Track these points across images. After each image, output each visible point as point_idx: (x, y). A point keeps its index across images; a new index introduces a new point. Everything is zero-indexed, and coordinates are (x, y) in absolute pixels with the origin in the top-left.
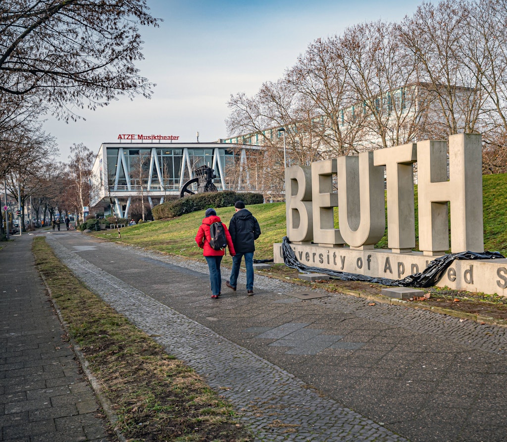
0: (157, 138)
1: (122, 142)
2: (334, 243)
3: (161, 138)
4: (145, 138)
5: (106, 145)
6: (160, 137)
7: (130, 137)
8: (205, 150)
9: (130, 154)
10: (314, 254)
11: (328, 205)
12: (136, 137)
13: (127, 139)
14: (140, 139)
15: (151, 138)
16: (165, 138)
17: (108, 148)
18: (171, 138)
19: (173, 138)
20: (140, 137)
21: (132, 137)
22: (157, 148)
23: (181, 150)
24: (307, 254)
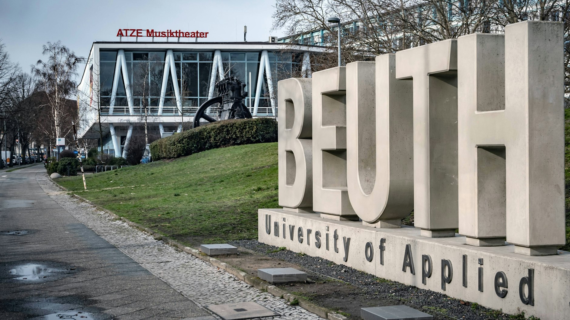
0: (175, 34)
1: (122, 41)
2: (341, 214)
3: (181, 35)
4: (158, 34)
5: (100, 44)
6: (180, 33)
7: (135, 33)
8: (247, 54)
9: (134, 59)
10: (309, 232)
11: (334, 147)
12: (144, 33)
13: (131, 36)
14: (150, 36)
15: (166, 34)
16: (186, 35)
17: (101, 50)
18: (196, 34)
19: (199, 35)
20: (150, 33)
21: (138, 33)
22: (174, 50)
23: (211, 53)
24: (300, 230)
